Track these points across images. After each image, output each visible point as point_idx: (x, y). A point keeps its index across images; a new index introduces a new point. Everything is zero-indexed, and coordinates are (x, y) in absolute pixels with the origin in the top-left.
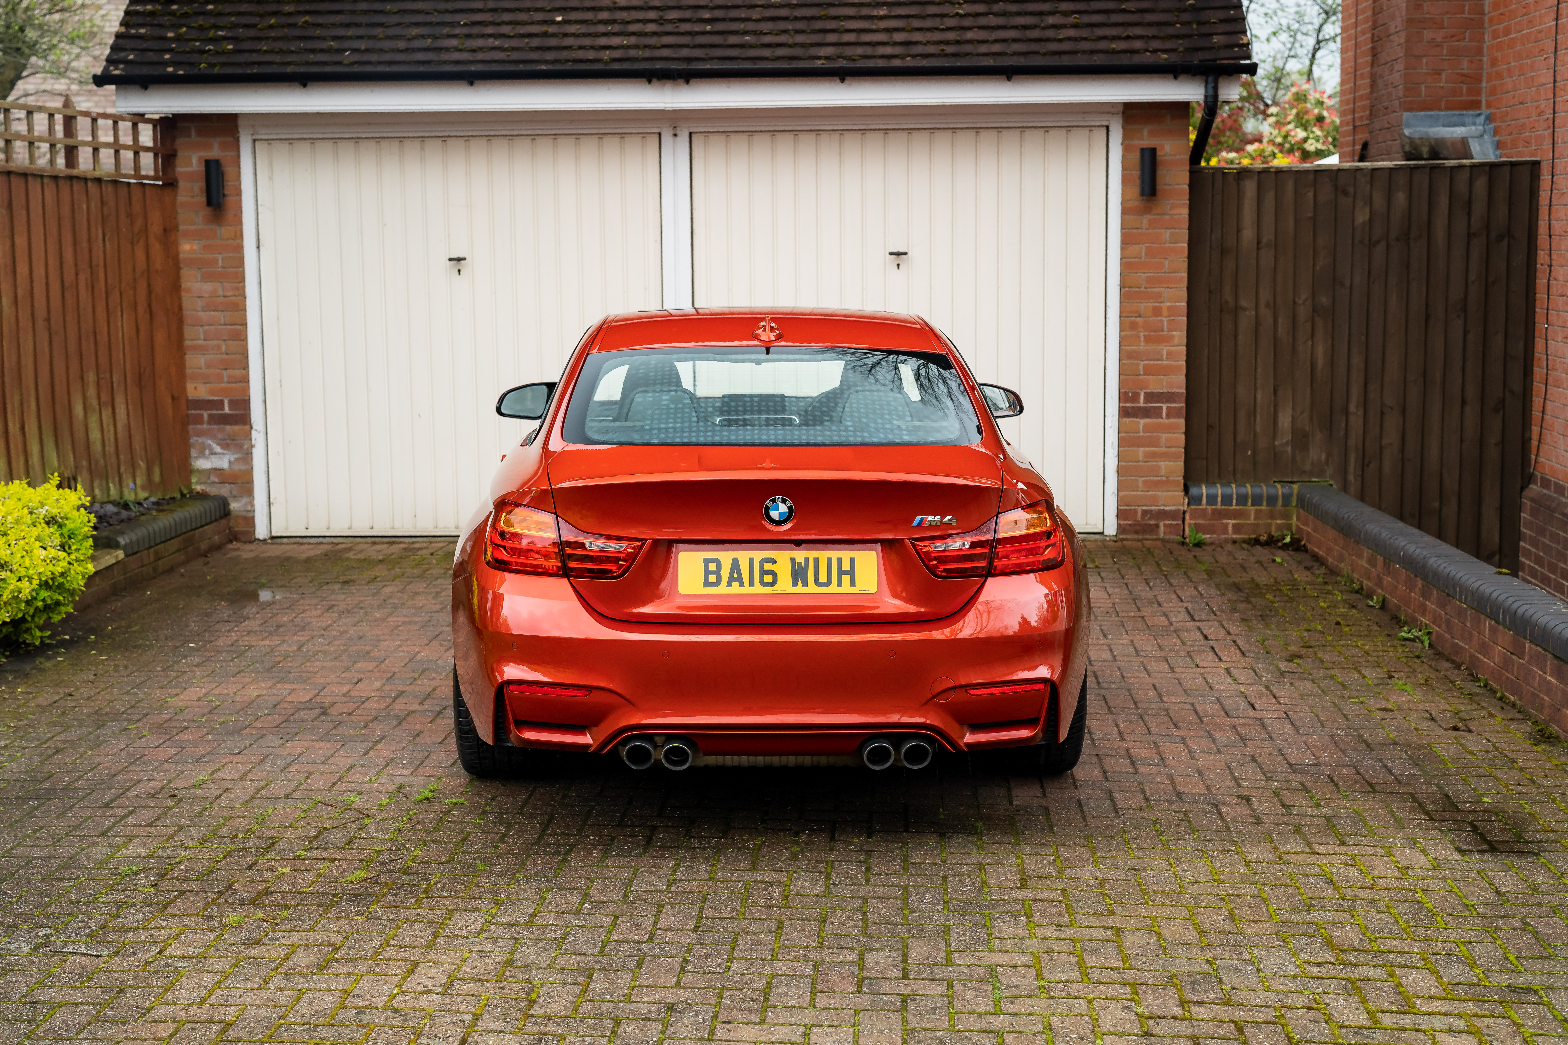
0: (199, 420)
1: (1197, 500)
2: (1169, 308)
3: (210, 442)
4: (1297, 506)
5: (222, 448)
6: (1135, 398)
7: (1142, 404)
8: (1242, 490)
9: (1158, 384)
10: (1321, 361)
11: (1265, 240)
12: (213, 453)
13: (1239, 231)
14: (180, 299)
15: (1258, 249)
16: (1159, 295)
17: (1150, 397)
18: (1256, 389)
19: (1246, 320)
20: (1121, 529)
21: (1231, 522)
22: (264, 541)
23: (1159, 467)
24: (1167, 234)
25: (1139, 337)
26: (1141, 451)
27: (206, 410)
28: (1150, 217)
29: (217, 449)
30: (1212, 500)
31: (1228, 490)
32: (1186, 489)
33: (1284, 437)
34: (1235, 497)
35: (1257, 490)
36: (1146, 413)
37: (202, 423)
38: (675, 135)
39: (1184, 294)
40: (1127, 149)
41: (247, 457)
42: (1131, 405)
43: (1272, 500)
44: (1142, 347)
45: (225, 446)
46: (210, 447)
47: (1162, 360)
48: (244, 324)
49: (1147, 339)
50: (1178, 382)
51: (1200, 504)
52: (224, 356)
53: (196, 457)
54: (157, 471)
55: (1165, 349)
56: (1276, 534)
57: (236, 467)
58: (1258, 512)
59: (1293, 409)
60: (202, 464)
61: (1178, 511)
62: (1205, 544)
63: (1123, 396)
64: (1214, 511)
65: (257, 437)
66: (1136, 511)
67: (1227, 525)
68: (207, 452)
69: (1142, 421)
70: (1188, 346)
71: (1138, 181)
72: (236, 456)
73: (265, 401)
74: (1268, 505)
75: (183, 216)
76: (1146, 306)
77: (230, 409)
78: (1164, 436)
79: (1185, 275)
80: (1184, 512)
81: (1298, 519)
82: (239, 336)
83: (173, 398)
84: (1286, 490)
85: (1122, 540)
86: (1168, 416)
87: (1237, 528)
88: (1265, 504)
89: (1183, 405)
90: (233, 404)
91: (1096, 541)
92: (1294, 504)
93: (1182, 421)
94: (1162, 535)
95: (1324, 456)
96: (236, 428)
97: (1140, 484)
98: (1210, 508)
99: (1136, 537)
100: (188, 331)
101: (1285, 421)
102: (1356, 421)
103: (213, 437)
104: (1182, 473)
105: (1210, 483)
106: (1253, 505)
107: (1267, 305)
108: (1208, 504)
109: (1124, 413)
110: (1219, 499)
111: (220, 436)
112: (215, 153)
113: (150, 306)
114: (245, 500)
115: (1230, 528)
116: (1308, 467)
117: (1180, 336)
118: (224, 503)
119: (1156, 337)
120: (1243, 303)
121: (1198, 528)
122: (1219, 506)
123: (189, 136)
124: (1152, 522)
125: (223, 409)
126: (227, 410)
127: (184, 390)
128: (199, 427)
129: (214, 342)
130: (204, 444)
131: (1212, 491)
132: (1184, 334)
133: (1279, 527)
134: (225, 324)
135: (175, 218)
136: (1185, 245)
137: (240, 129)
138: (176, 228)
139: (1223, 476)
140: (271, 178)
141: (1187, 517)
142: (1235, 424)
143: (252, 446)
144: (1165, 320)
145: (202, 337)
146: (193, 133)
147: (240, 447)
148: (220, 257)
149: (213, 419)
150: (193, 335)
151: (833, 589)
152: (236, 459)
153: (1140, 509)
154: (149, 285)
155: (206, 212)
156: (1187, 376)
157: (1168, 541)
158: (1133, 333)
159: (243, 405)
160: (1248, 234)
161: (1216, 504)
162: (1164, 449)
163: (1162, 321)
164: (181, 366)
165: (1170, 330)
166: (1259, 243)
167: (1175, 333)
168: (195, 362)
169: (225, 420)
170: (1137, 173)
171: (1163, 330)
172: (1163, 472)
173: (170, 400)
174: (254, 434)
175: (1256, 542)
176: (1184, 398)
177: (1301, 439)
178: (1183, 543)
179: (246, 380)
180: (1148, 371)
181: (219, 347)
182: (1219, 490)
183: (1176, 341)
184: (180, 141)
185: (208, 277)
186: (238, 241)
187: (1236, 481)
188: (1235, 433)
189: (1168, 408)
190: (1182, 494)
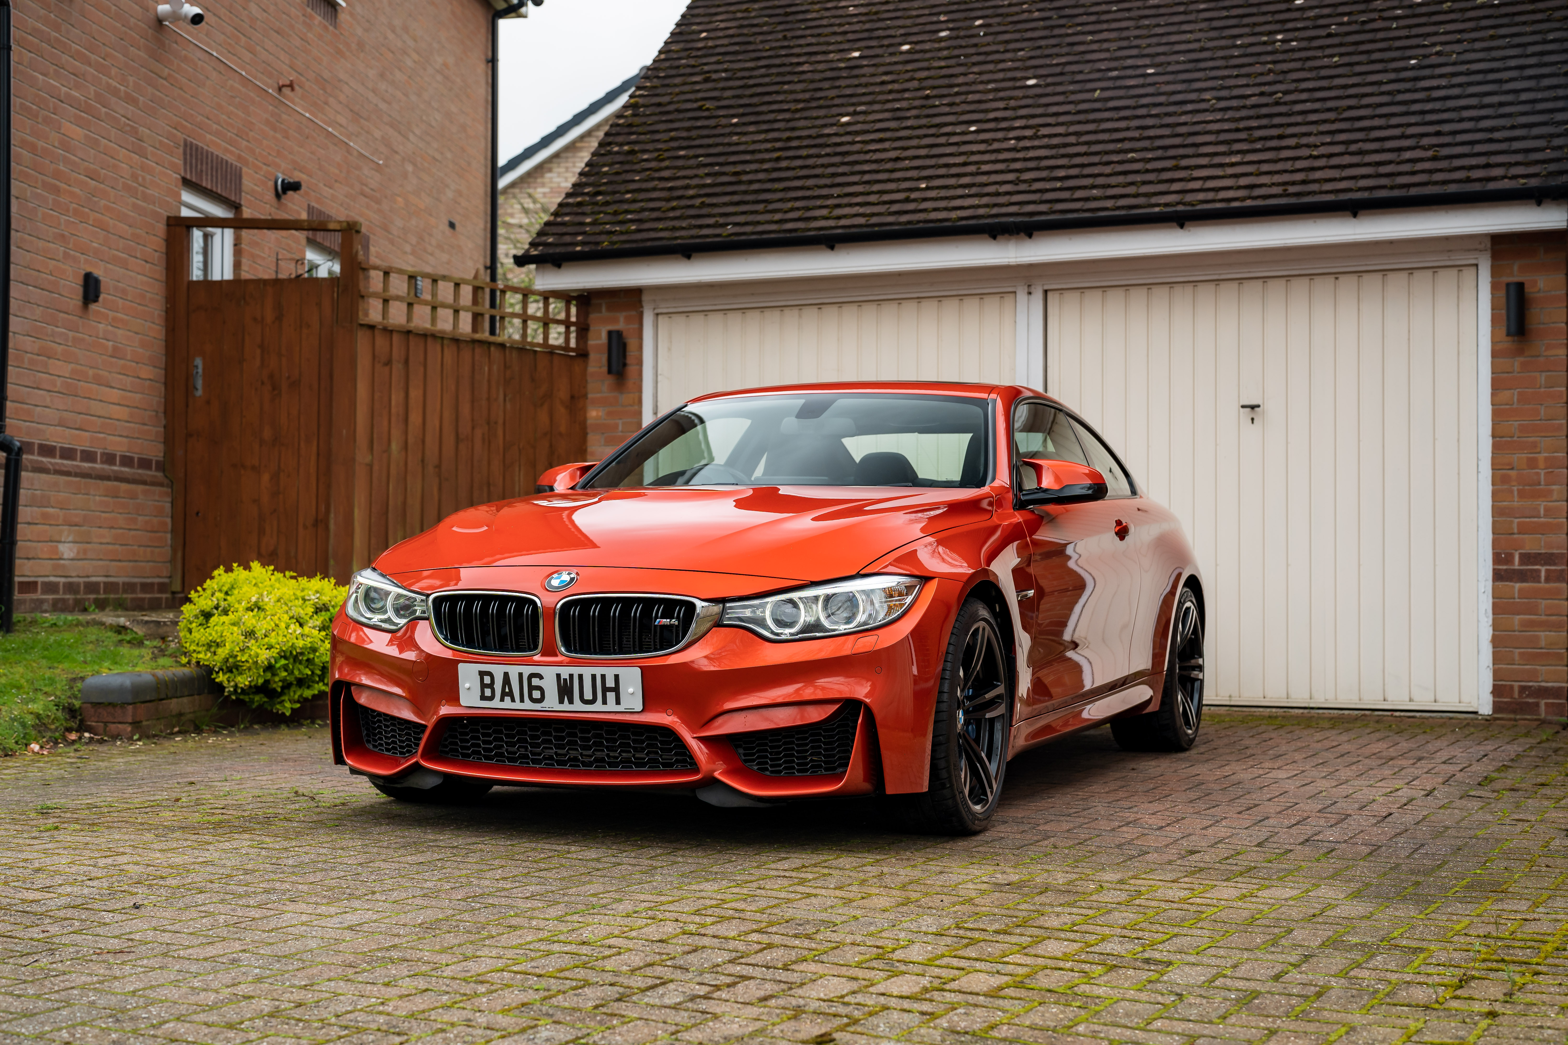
6: (1510, 559)
7: (1516, 565)
9: (1535, 544)
16: (1535, 445)
17: (1526, 558)
24: (1542, 378)
25: (1514, 492)
26: (1517, 619)
28: (1521, 359)
36: (1521, 576)
38: (1030, 293)
42: (1506, 567)
44: (1516, 503)
47: (1539, 517)
50: (1558, 542)
55: (1542, 505)
69: (1517, 586)
75: (592, 386)
76: (1519, 458)
112: (620, 326)
117: (1559, 490)
119: (1532, 492)
123: (600, 312)
135: (585, 387)
136: (1563, 389)
137: (644, 304)
138: (585, 396)
140: (669, 349)
144: (1542, 472)
146: (604, 309)
148: (620, 422)
155: (610, 380)
163: (1538, 474)
165: (1547, 484)
167: (1554, 487)
171: (1539, 484)
180: (1523, 530)
183: (1555, 496)
184: (593, 316)
185: (609, 441)
186: (636, 407)
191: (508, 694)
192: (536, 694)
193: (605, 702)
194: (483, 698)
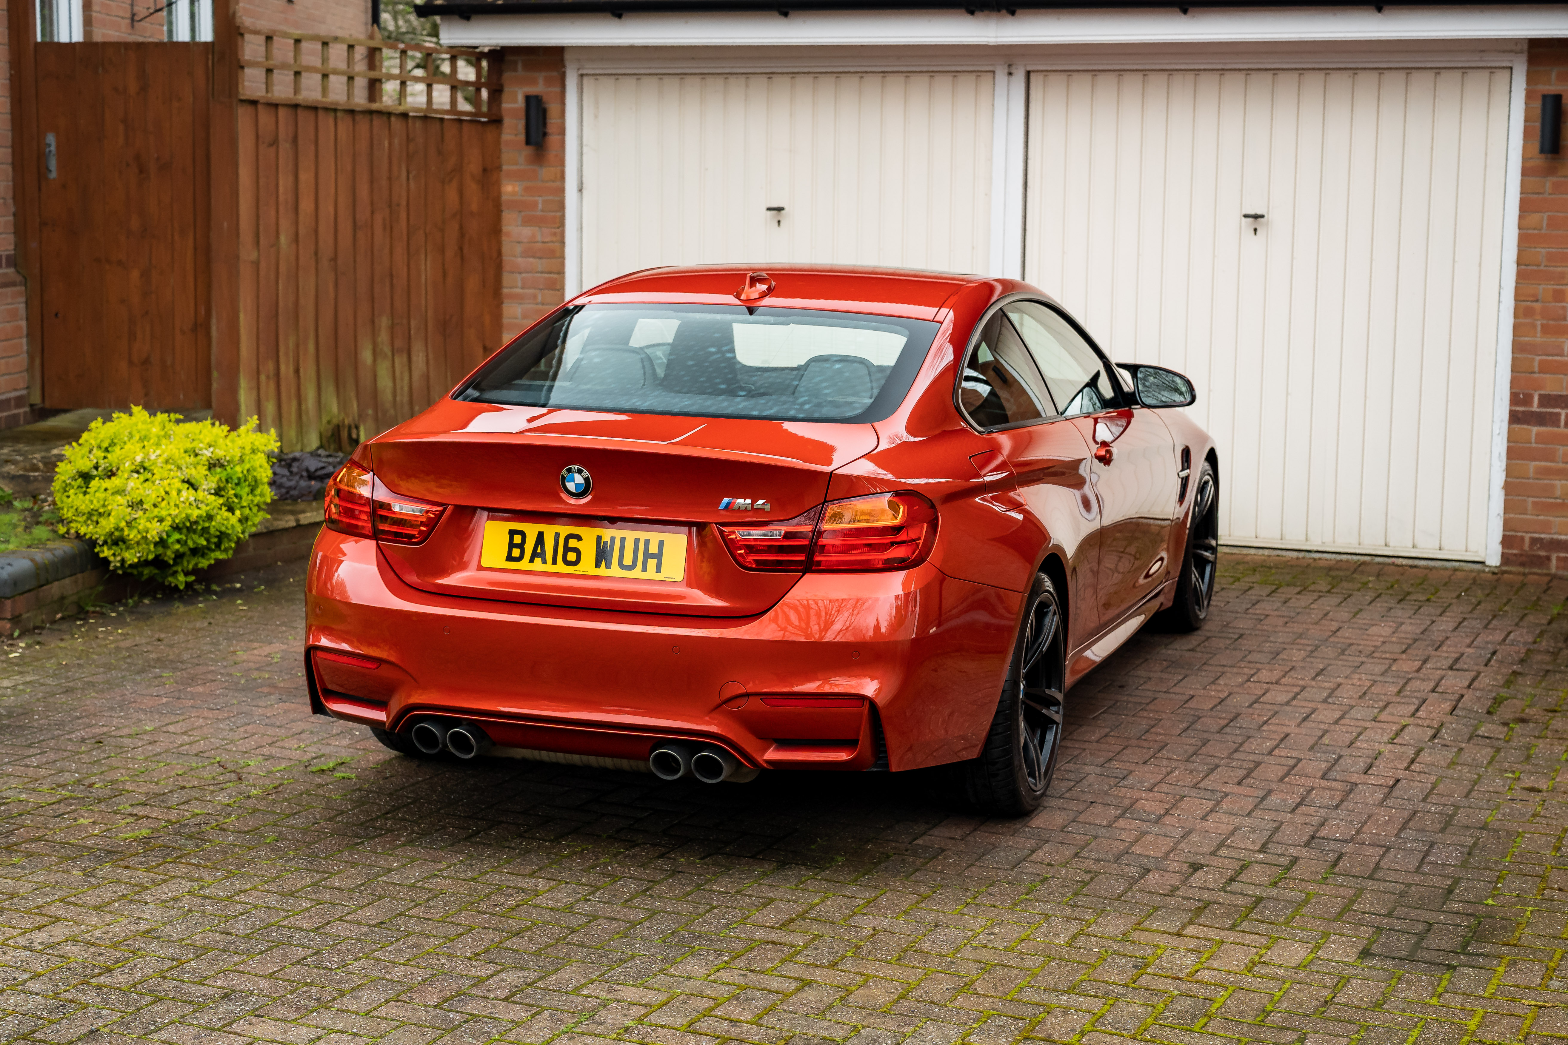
151: (637, 573)
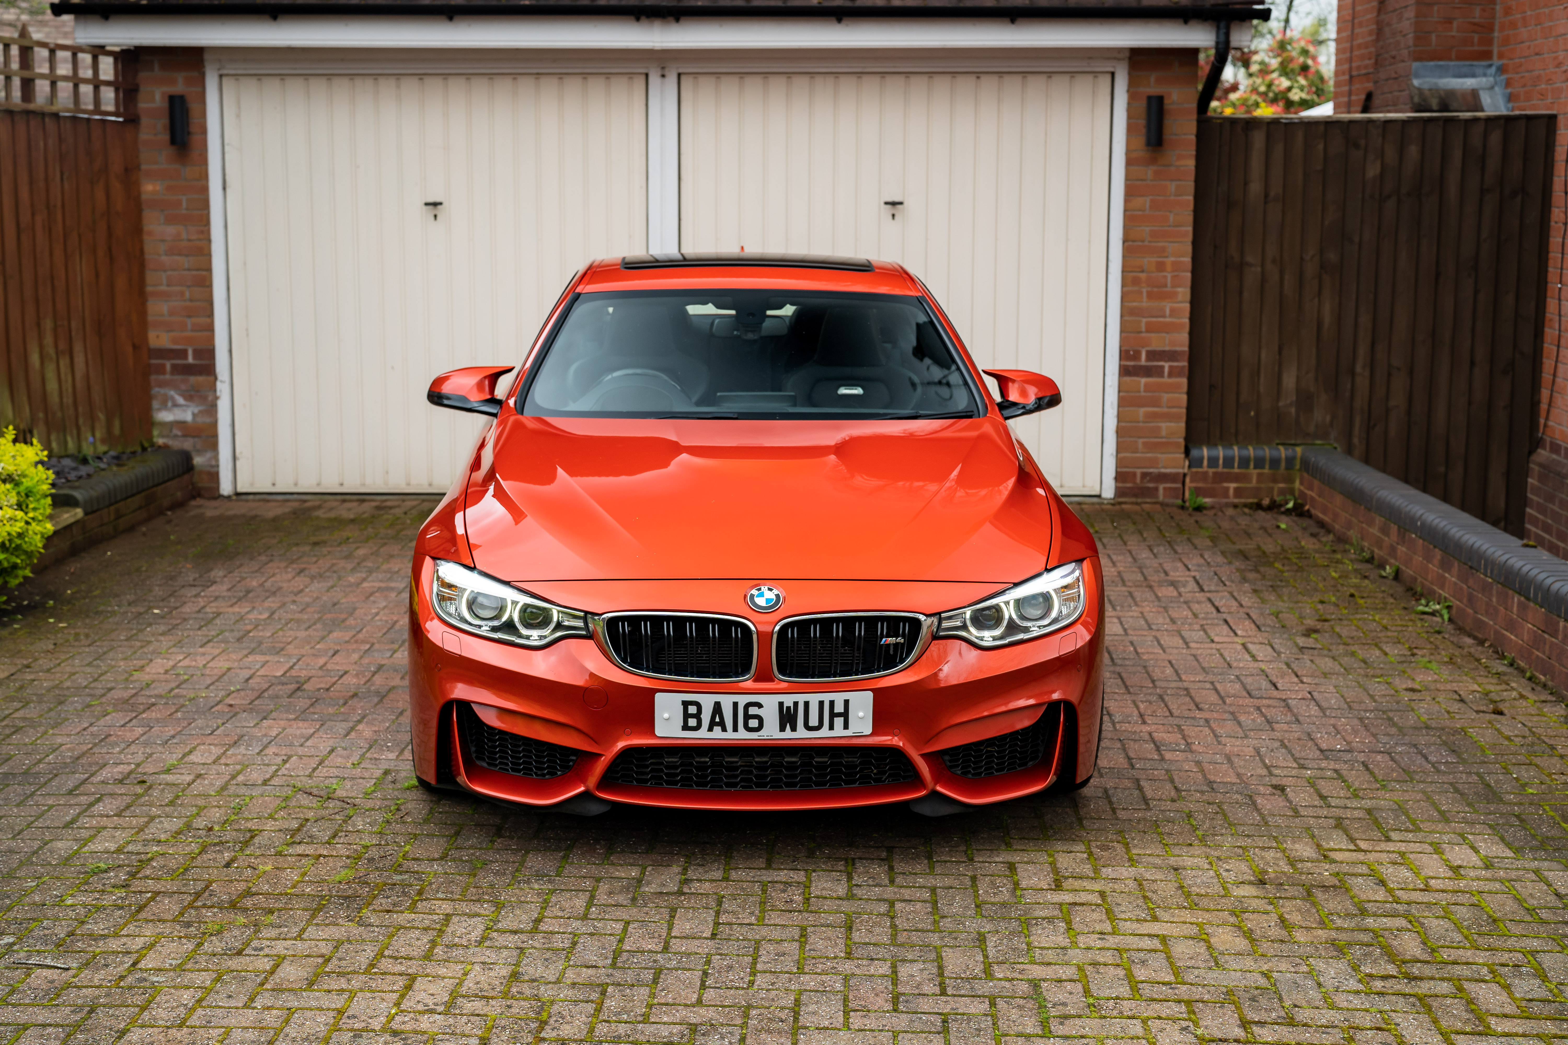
0: (161, 370)
1: (1198, 462)
2: (1173, 263)
3: (172, 393)
4: (1300, 470)
5: (185, 399)
6: (1136, 356)
7: (1143, 361)
8: (1245, 453)
9: (1160, 342)
10: (1327, 319)
11: (1272, 193)
12: (176, 405)
13: (1246, 184)
14: (141, 242)
15: (1266, 203)
16: (1163, 249)
17: (1152, 355)
18: (1260, 348)
19: (1252, 276)
20: (1119, 492)
21: (1233, 486)
22: (229, 498)
23: (1159, 428)
24: (1172, 186)
25: (1141, 293)
26: (1142, 411)
27: (169, 359)
28: (1154, 168)
29: (181, 400)
30: (1213, 462)
31: (1229, 452)
32: (1187, 452)
33: (1288, 399)
34: (1237, 459)
35: (1260, 453)
36: (1147, 372)
37: (164, 373)
38: (663, 76)
39: (1189, 248)
40: (1132, 96)
41: (212, 409)
42: (1132, 363)
43: (1275, 463)
44: (1145, 303)
45: (189, 398)
46: (173, 399)
47: (1164, 317)
48: (209, 270)
49: (1150, 296)
50: (1181, 340)
51: (1201, 466)
52: (188, 304)
53: (159, 410)
54: (117, 424)
55: (1168, 306)
56: (1278, 499)
57: (200, 420)
58: (1260, 475)
59: (1299, 369)
60: (165, 416)
61: (1177, 474)
62: (1205, 508)
63: (1124, 354)
64: (1215, 474)
65: (222, 388)
66: (1134, 474)
67: (1228, 489)
68: (170, 404)
69: (1143, 381)
70: (1192, 303)
71: (1144, 131)
72: (201, 408)
73: (230, 351)
74: (1270, 468)
75: (145, 155)
76: (1149, 261)
77: (194, 358)
78: (1166, 397)
79: (1190, 229)
80: (1185, 475)
81: (1301, 483)
82: (205, 282)
83: (135, 347)
84: (1290, 452)
85: (1120, 503)
86: (1170, 375)
87: (1238, 492)
88: (1267, 466)
89: (1186, 364)
90: (197, 353)
91: (1093, 504)
92: (1298, 467)
93: (1184, 381)
94: (1161, 498)
95: (1328, 418)
96: (200, 379)
97: (1140, 446)
98: (1211, 471)
99: (1133, 500)
100: (150, 277)
101: (1289, 381)
102: (1362, 382)
103: (176, 388)
104: (1184, 435)
105: (1211, 444)
106: (1255, 467)
107: (1274, 261)
108: (1209, 466)
109: (1125, 371)
110: (1221, 461)
111: (183, 387)
112: (179, 88)
113: (110, 249)
114: (209, 455)
115: (1231, 492)
116: (1312, 429)
117: (1184, 292)
118: (186, 458)
119: (1159, 293)
120: (1249, 259)
121: (1198, 492)
122: (1220, 469)
123: (152, 70)
124: (1151, 485)
125: (186, 358)
126: (190, 360)
127: (145, 339)
128: (161, 377)
129: (178, 288)
130: (165, 395)
131: (1214, 453)
132: (1188, 291)
133: (1282, 492)
134: (189, 270)
135: (137, 157)
136: (1191, 198)
137: (206, 64)
138: (138, 167)
139: (1225, 438)
140: (237, 115)
141: (1188, 480)
142: (1238, 384)
143: (217, 398)
144: (1169, 276)
145: (165, 282)
146: (156, 67)
147: (203, 399)
148: (184, 198)
149: (176, 369)
150: (156, 281)
152: (200, 412)
153: (1139, 471)
154: (109, 228)
155: (170, 150)
156: (1191, 334)
157: (1167, 505)
158: (1136, 288)
159: (207, 354)
160: (1256, 188)
161: (1217, 466)
162: (1165, 410)
163: (1165, 277)
164: (143, 313)
165: (1173, 286)
166: (1266, 196)
167: (1179, 290)
168: (157, 309)
169: (189, 370)
170: (1142, 122)
171: (1166, 286)
172: (1164, 433)
173: (129, 349)
174: (219, 384)
175: (1258, 506)
176: (1186, 357)
177: (1305, 401)
178: (1183, 508)
179: (210, 328)
180: (1150, 328)
181: (182, 294)
182: (1221, 452)
183: (1180, 298)
184: (142, 75)
185: (171, 220)
186: (203, 182)
187: (1237, 443)
188: (1238, 394)
189: (1171, 367)
190: (1183, 456)
191: (718, 724)
192: (753, 723)
193: (831, 727)
194: (686, 727)
